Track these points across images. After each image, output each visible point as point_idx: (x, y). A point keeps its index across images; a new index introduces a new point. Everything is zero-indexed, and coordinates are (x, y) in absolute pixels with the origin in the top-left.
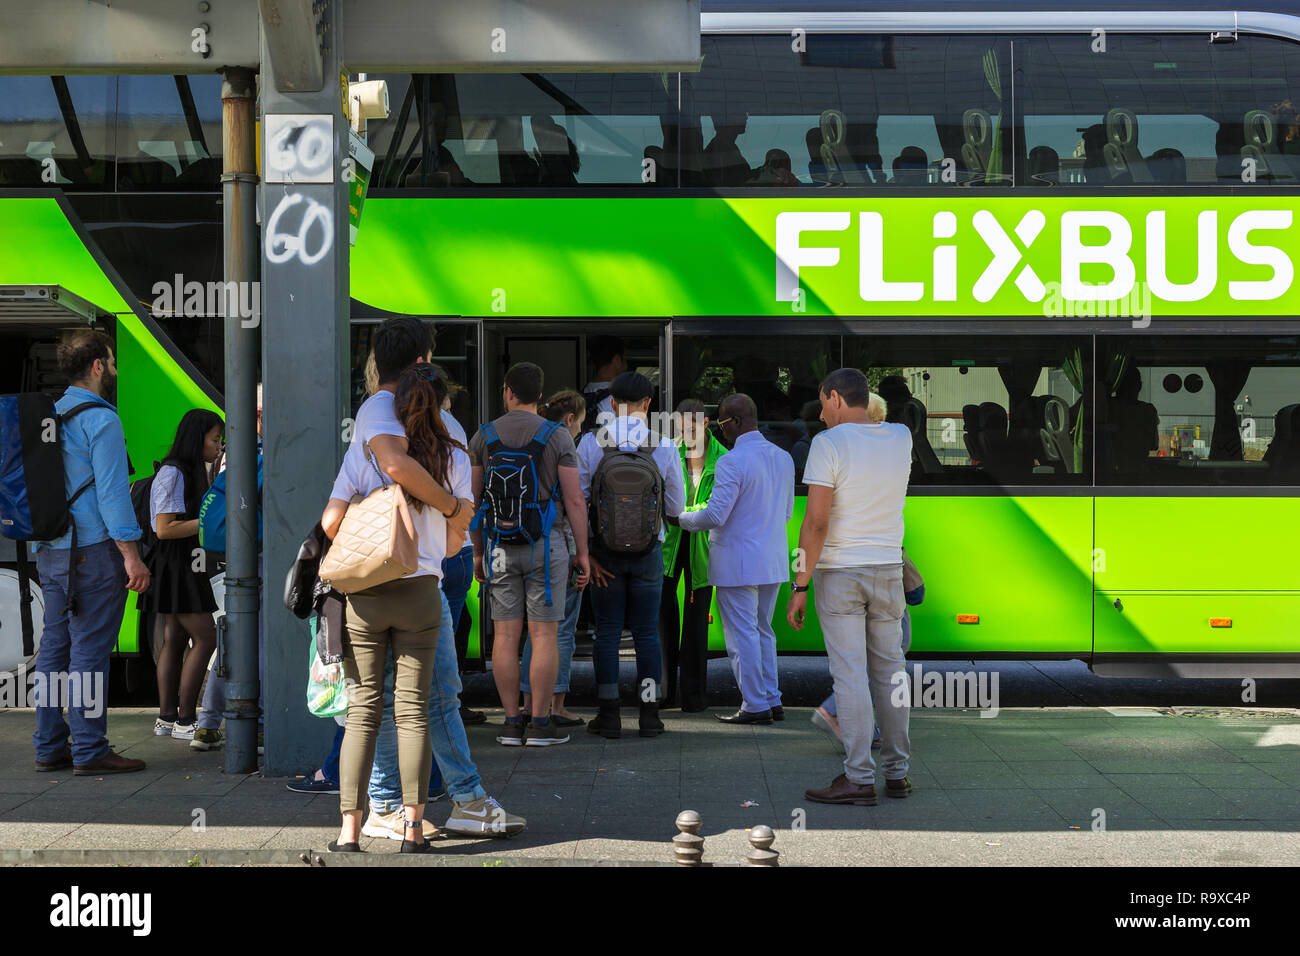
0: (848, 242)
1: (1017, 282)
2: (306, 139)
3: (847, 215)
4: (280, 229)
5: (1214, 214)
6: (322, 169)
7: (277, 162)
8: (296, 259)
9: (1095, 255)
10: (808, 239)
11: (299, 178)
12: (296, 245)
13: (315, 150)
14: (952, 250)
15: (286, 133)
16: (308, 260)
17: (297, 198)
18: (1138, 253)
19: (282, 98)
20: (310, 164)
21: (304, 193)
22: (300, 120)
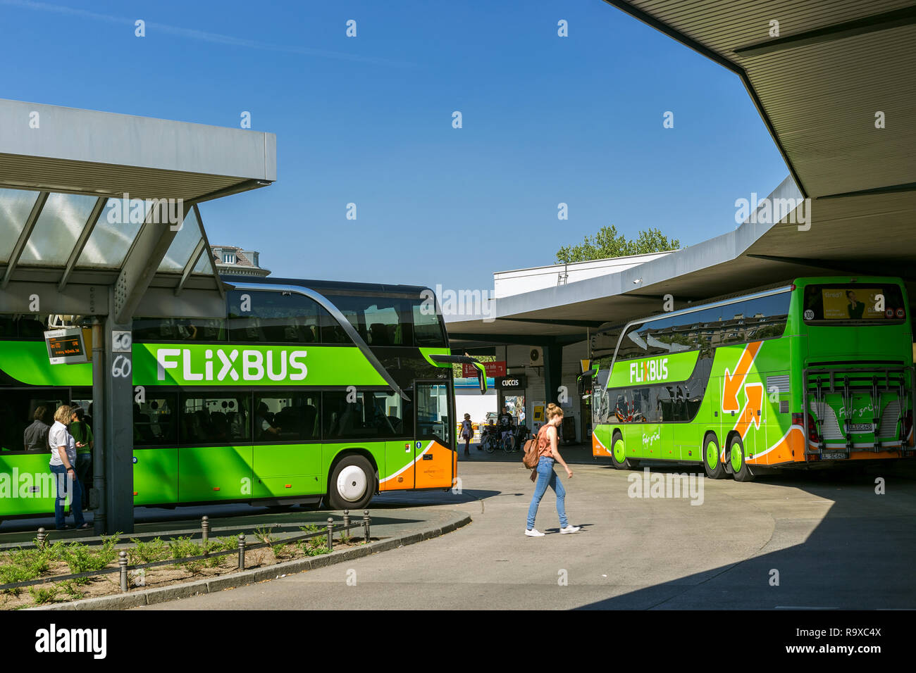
0: (179, 359)
1: (231, 374)
2: (124, 338)
3: (179, 350)
4: (116, 367)
5: (285, 352)
6: (128, 348)
7: (116, 346)
8: (121, 375)
9: (253, 365)
10: (168, 358)
11: (122, 351)
12: (121, 371)
13: (126, 342)
14: (211, 362)
15: (118, 336)
16: (124, 376)
17: (121, 357)
18: (265, 364)
19: (117, 326)
20: (125, 346)
21: (123, 355)
22: (122, 333)
